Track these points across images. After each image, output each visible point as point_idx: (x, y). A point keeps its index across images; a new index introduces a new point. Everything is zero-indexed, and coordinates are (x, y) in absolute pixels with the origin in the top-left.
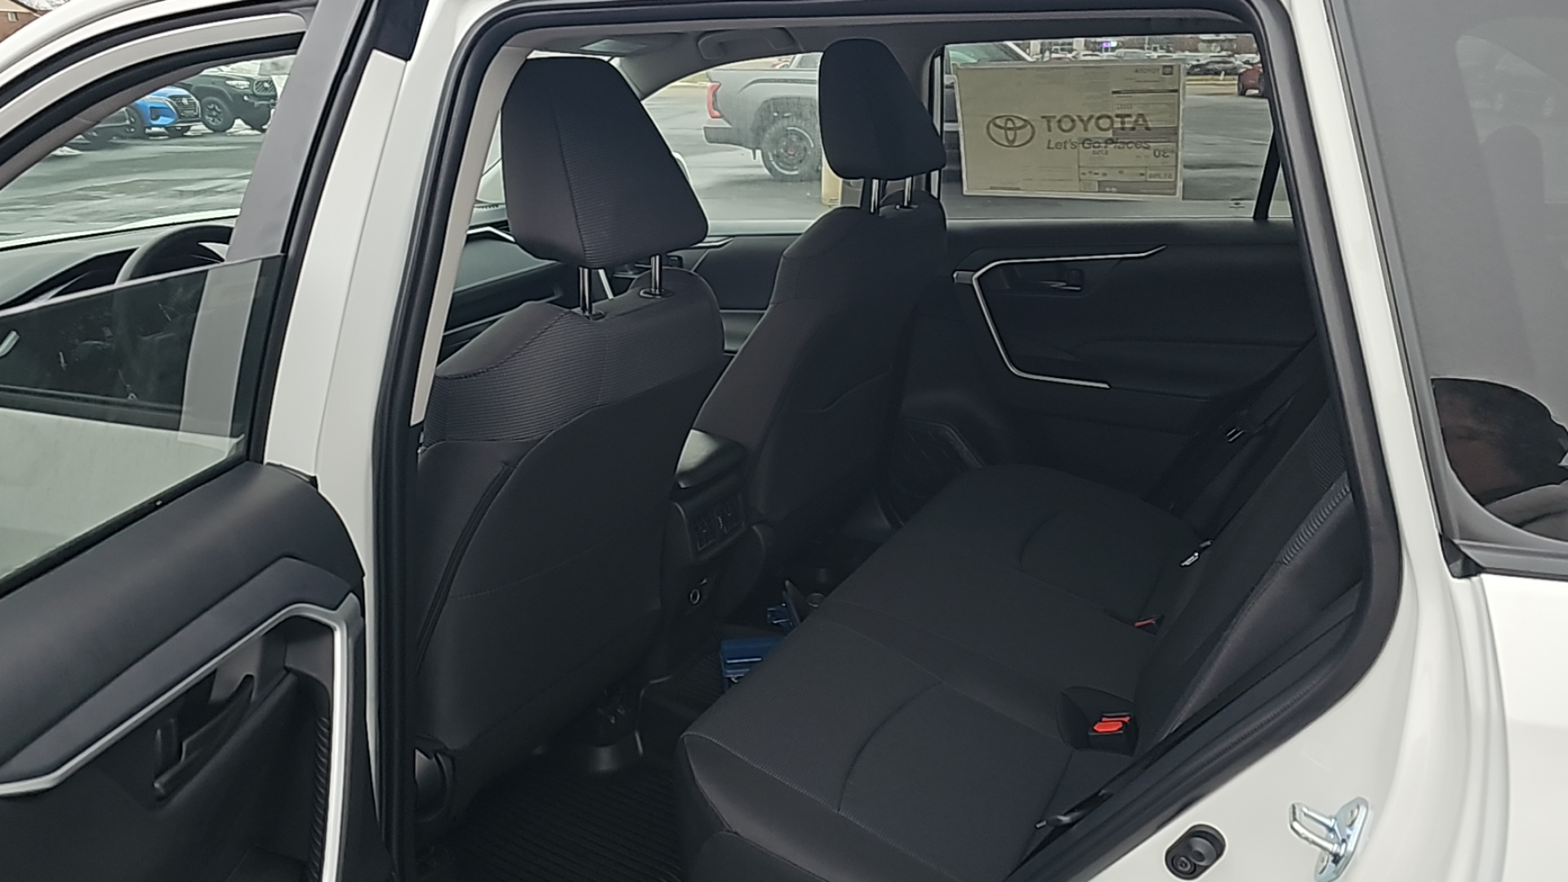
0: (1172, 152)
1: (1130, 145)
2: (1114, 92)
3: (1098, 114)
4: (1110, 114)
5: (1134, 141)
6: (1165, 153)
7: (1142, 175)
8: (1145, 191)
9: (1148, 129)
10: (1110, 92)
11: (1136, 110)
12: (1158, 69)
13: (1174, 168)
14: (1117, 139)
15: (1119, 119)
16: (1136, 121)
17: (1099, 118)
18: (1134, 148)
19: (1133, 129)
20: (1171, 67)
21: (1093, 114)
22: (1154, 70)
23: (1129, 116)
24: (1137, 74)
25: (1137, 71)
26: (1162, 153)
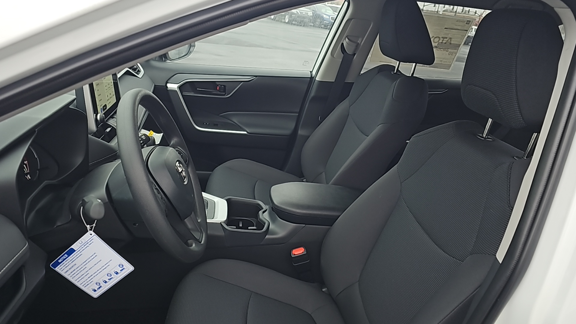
0: (455, 53)
1: (442, 49)
2: (445, 28)
3: (435, 36)
4: (440, 36)
5: (444, 48)
6: (452, 53)
7: (441, 61)
8: (439, 67)
9: (450, 44)
10: (444, 28)
11: (450, 36)
12: (465, 22)
13: (453, 60)
14: (438, 46)
15: (442, 39)
16: (448, 40)
17: (436, 38)
18: (443, 51)
19: (445, 43)
20: (470, 21)
21: (434, 36)
22: (463, 22)
23: (446, 38)
24: (457, 22)
25: (457, 21)
26: (451, 53)
